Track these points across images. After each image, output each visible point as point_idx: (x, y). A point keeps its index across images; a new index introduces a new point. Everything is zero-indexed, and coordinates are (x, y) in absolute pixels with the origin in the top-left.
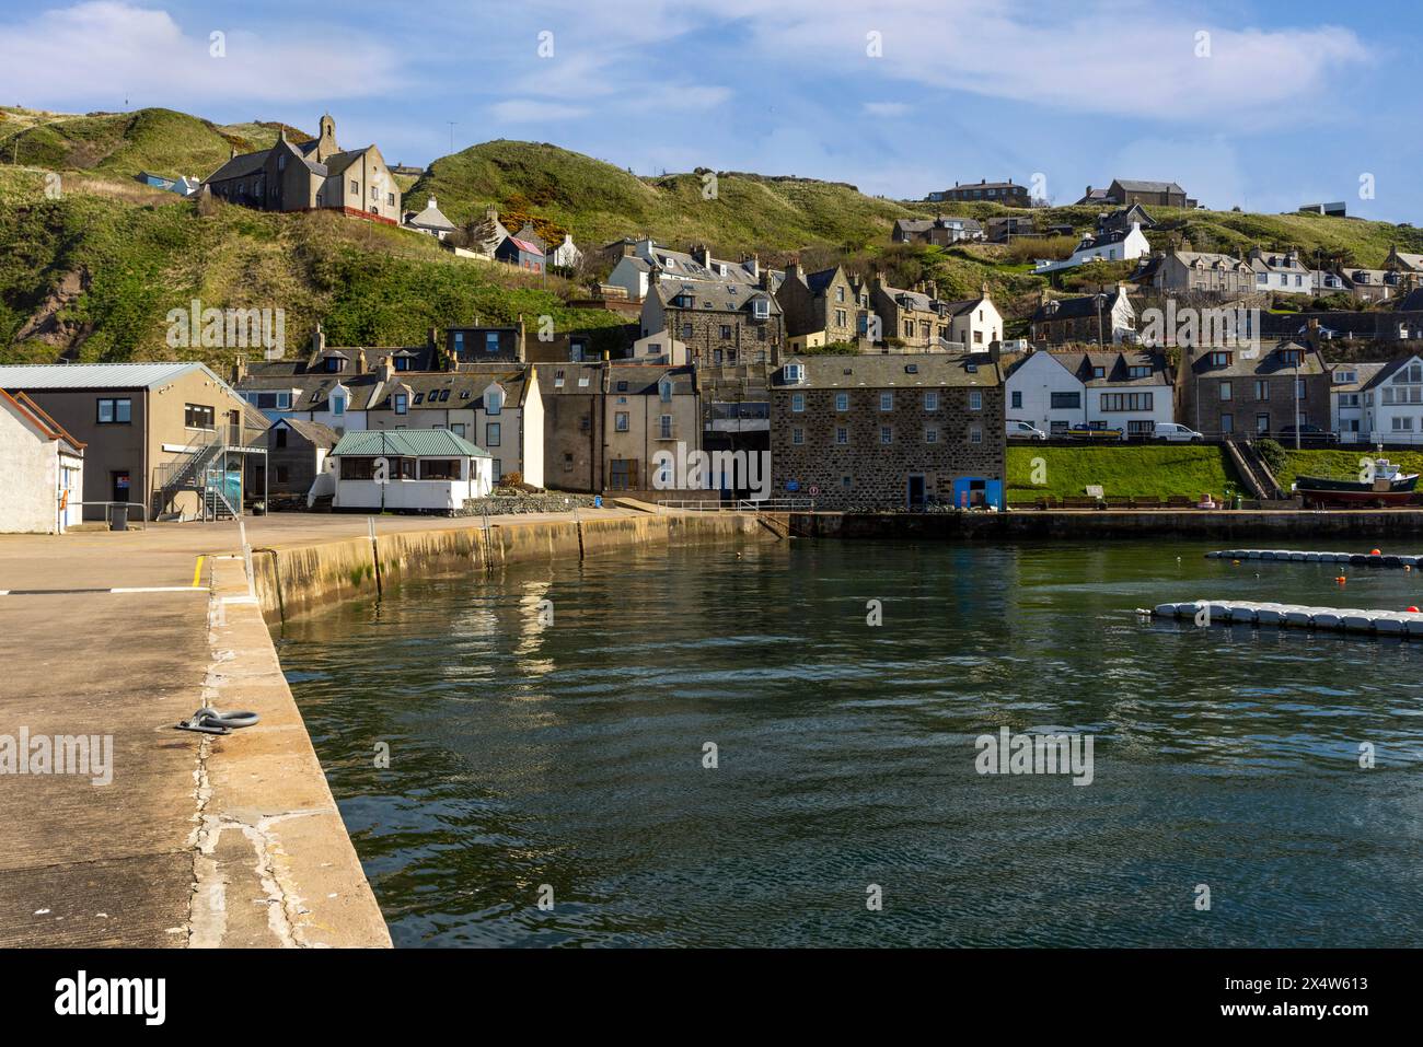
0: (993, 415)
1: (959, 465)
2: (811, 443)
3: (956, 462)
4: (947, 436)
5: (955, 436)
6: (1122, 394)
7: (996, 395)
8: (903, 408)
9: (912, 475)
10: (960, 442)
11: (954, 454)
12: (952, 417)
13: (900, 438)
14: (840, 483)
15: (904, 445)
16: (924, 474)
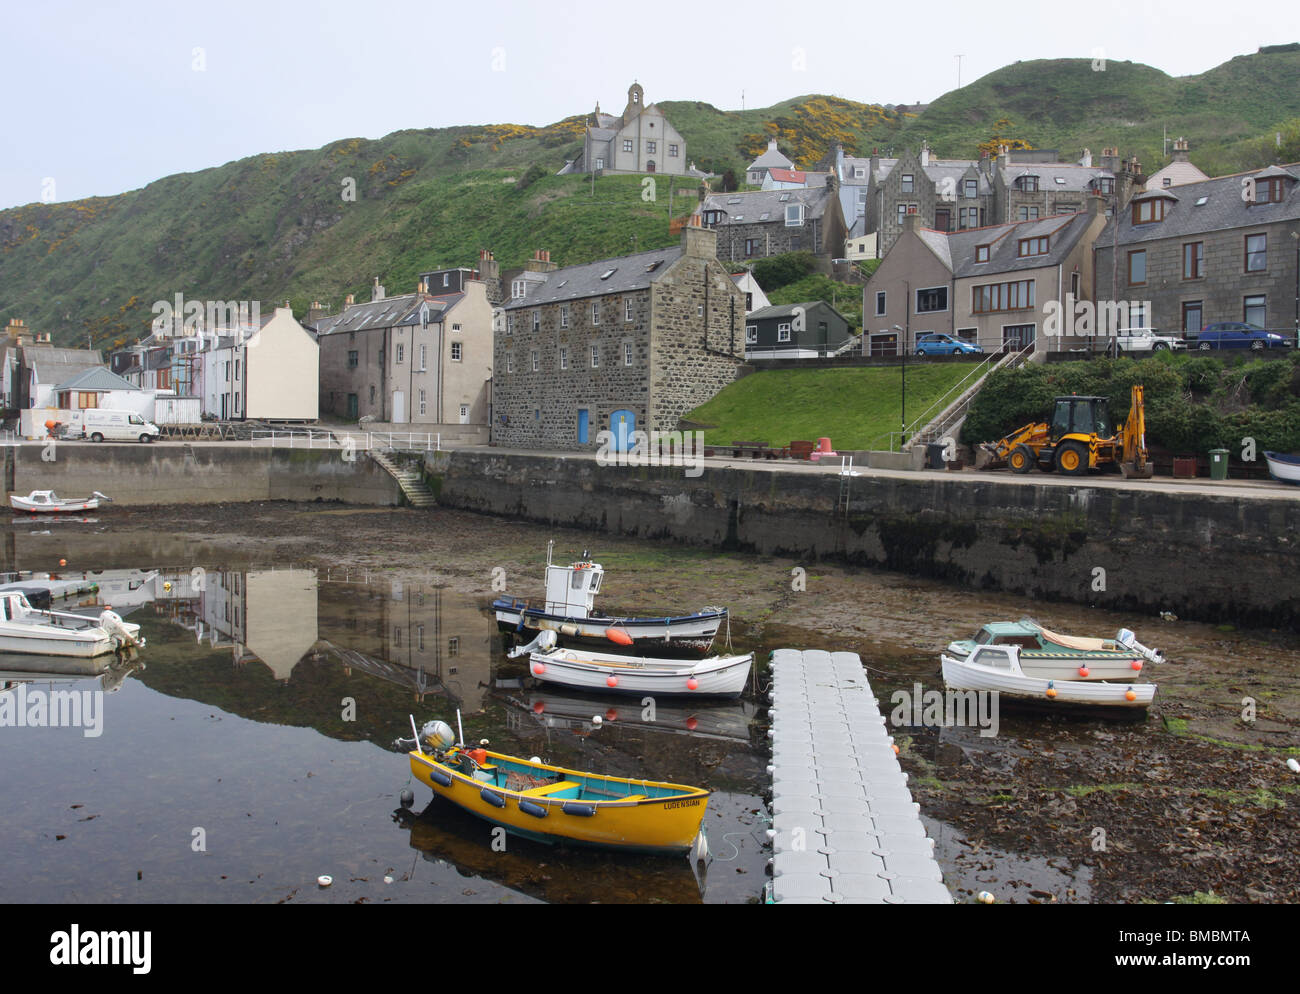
0: (641, 327)
1: (613, 394)
2: (515, 370)
3: (612, 390)
4: (605, 357)
5: (612, 357)
6: (999, 285)
7: (645, 300)
8: (576, 324)
9: (581, 407)
10: (615, 364)
11: (610, 380)
12: (610, 333)
13: (572, 362)
14: (532, 417)
15: (575, 370)
16: (587, 407)
